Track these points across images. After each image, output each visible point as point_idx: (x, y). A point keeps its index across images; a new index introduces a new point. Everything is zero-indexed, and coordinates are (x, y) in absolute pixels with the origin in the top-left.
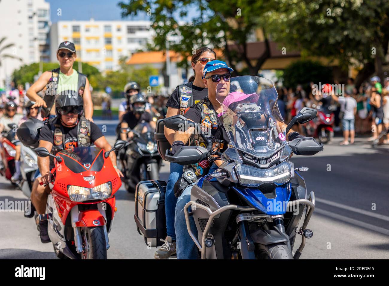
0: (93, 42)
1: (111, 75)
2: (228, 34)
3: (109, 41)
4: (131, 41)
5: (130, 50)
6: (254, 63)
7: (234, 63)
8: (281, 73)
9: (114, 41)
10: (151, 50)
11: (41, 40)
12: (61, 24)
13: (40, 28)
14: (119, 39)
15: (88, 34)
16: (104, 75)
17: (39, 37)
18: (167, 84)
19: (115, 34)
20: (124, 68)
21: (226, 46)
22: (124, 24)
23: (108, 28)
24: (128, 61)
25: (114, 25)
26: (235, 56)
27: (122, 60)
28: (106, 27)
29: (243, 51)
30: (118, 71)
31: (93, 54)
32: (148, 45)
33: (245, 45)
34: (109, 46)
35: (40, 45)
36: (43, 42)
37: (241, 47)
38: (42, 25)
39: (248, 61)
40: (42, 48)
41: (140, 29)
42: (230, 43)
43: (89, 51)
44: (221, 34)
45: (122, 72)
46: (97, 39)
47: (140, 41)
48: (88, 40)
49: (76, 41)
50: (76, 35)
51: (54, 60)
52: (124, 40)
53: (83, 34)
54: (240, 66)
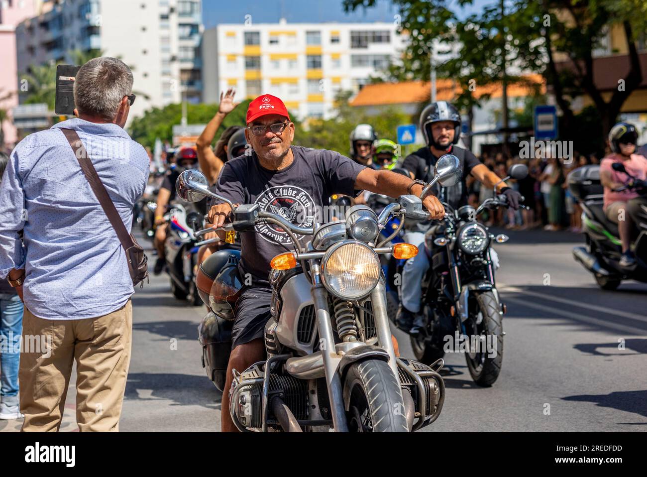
0: (284, 63)
1: (320, 127)
3: (315, 62)
4: (358, 61)
5: (358, 79)
6: (607, 98)
7: (566, 97)
9: (326, 61)
10: (397, 75)
11: (183, 60)
12: (223, 30)
13: (182, 38)
14: (336, 59)
15: (274, 49)
16: (306, 127)
17: (182, 55)
19: (327, 48)
20: (343, 114)
21: (551, 64)
22: (346, 29)
23: (313, 36)
25: (327, 30)
26: (569, 83)
27: (342, 98)
28: (309, 33)
29: (584, 72)
30: (332, 120)
31: (286, 87)
32: (392, 69)
33: (589, 61)
34: (315, 73)
35: (183, 71)
36: (189, 66)
37: (582, 64)
38: (187, 31)
39: (595, 94)
40: (186, 77)
42: (559, 57)
43: (276, 82)
45: (340, 120)
46: (292, 59)
47: (376, 62)
48: (275, 60)
49: (253, 62)
50: (252, 51)
51: (210, 99)
52: (346, 60)
53: (265, 49)
54: (578, 105)
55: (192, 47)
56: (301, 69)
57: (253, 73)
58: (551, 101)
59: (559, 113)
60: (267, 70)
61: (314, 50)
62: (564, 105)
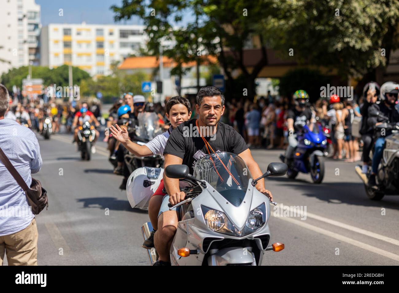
0: (84, 45)
1: (103, 80)
2: (224, 40)
3: (100, 45)
4: (123, 45)
5: (122, 55)
6: (250, 71)
7: (229, 70)
8: (277, 82)
9: (106, 45)
10: (144, 54)
11: (31, 42)
12: (52, 27)
13: (30, 31)
14: (112, 44)
15: (79, 38)
16: (95, 79)
17: (29, 40)
18: (160, 89)
19: (107, 38)
20: (115, 73)
21: (222, 52)
22: (117, 28)
23: (100, 32)
24: (120, 66)
25: (107, 28)
26: (231, 63)
27: (114, 65)
28: (98, 30)
29: (239, 57)
30: (109, 76)
31: (84, 58)
32: (141, 50)
33: (241, 52)
34: (100, 51)
35: (30, 49)
36: (35, 45)
37: (238, 54)
38: (32, 27)
39: (243, 68)
40: (33, 51)
41: (134, 33)
42: (226, 49)
43: (80, 55)
44: (217, 40)
45: (114, 76)
46: (88, 43)
47: (133, 46)
48: (79, 43)
49: (67, 45)
50: (67, 38)
51: (44, 64)
52: (117, 44)
53: (74, 38)
54: (236, 74)
55: (35, 36)
56: (93, 48)
57: (67, 50)
58: (222, 71)
59: (226, 78)
60: (75, 49)
61: (100, 38)
62: (228, 74)
